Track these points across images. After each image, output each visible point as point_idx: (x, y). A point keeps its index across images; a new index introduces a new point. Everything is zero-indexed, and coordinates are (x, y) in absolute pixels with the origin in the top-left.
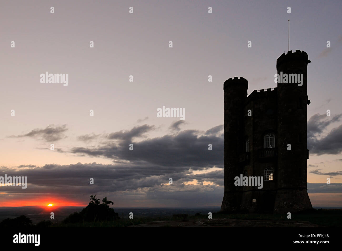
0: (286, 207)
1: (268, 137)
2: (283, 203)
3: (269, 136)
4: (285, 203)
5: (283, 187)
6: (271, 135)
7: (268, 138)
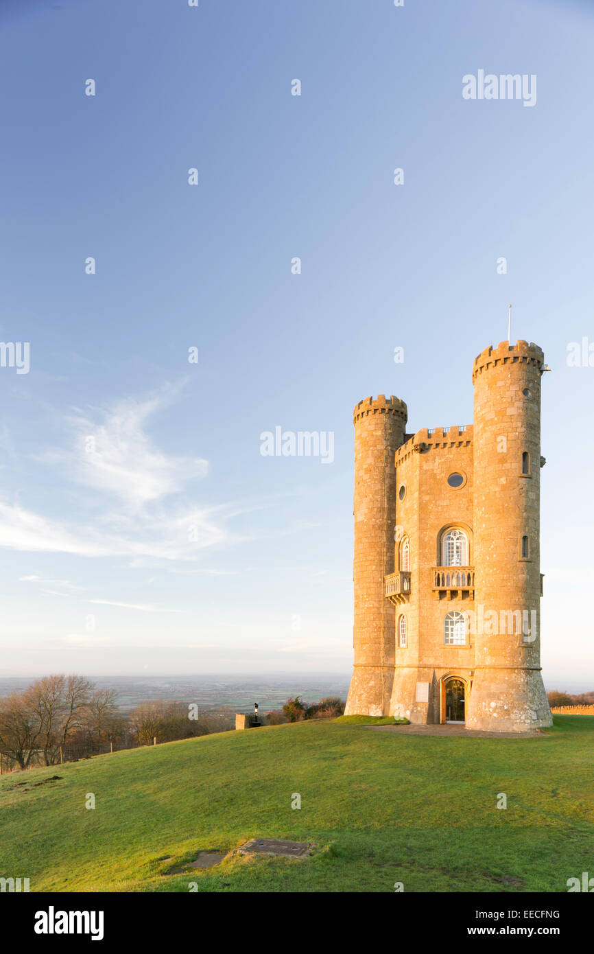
0: (495, 715)
1: (452, 539)
2: (489, 704)
3: (454, 537)
4: (493, 704)
5: (487, 664)
6: (458, 536)
7: (452, 541)
